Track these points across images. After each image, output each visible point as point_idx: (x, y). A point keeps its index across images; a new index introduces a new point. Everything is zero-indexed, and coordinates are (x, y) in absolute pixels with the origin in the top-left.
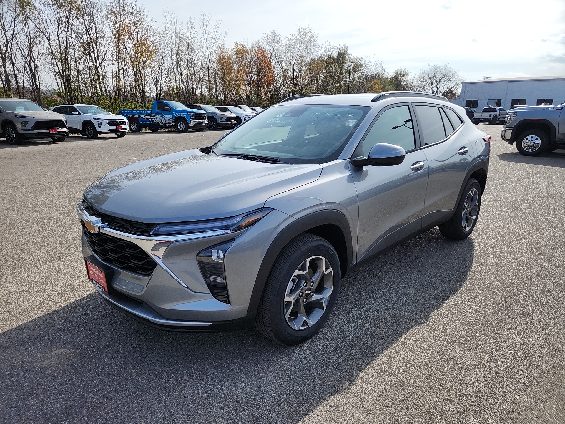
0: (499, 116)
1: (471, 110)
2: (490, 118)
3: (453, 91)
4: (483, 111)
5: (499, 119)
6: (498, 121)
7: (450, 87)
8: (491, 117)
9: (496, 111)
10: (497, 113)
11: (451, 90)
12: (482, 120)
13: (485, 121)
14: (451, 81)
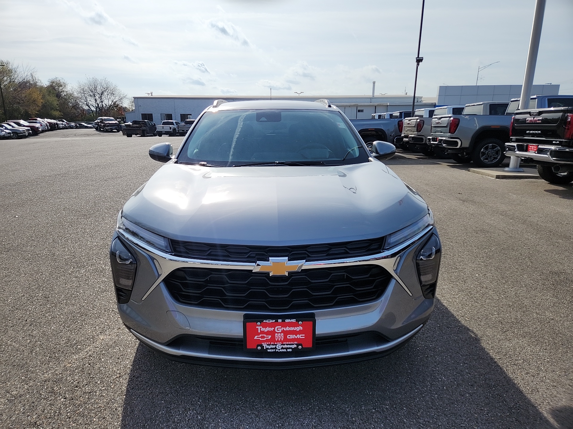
0: (178, 128)
1: (151, 123)
2: (170, 130)
3: (118, 104)
4: (162, 125)
5: (179, 131)
6: (178, 133)
7: (115, 101)
8: (172, 130)
9: (174, 125)
10: (175, 126)
11: (117, 103)
12: (164, 132)
13: (167, 133)
14: (115, 95)
